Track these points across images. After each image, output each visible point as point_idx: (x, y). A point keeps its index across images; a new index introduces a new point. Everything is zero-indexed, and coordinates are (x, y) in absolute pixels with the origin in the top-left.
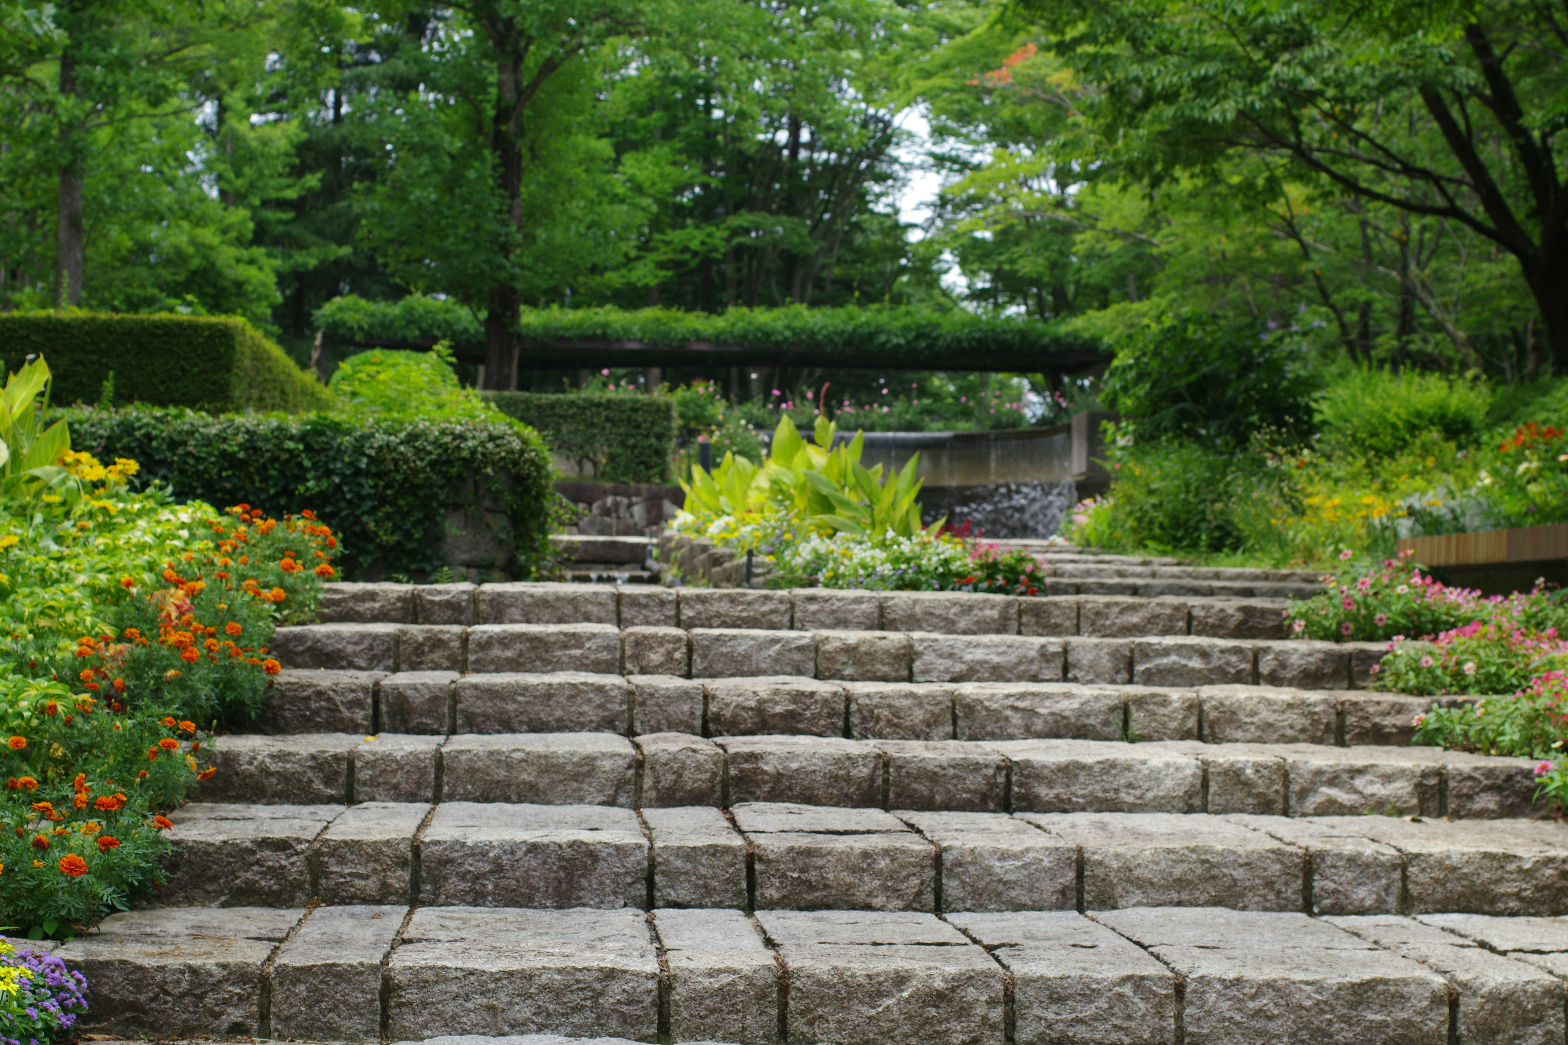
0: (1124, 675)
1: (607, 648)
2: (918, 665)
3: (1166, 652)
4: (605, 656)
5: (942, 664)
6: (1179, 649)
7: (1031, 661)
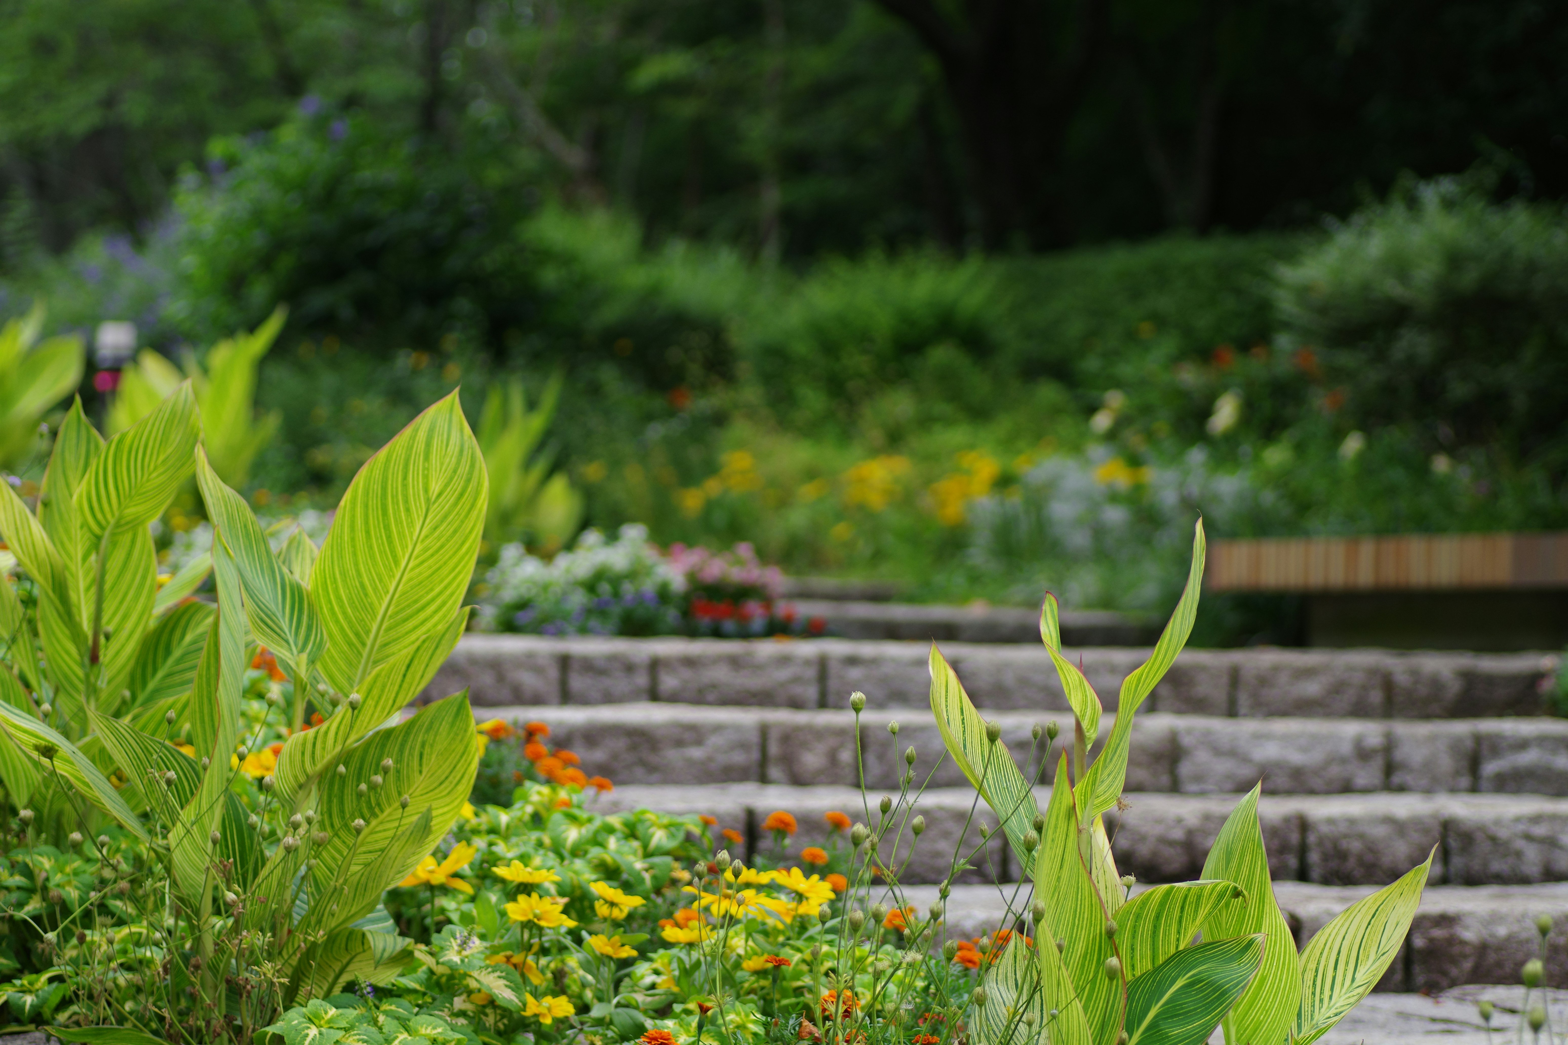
0: (1465, 781)
1: (743, 746)
2: (1185, 769)
3: (1522, 744)
4: (738, 758)
5: (1223, 766)
6: (1542, 740)
7: (1343, 761)
